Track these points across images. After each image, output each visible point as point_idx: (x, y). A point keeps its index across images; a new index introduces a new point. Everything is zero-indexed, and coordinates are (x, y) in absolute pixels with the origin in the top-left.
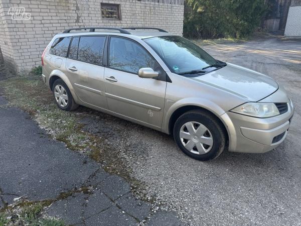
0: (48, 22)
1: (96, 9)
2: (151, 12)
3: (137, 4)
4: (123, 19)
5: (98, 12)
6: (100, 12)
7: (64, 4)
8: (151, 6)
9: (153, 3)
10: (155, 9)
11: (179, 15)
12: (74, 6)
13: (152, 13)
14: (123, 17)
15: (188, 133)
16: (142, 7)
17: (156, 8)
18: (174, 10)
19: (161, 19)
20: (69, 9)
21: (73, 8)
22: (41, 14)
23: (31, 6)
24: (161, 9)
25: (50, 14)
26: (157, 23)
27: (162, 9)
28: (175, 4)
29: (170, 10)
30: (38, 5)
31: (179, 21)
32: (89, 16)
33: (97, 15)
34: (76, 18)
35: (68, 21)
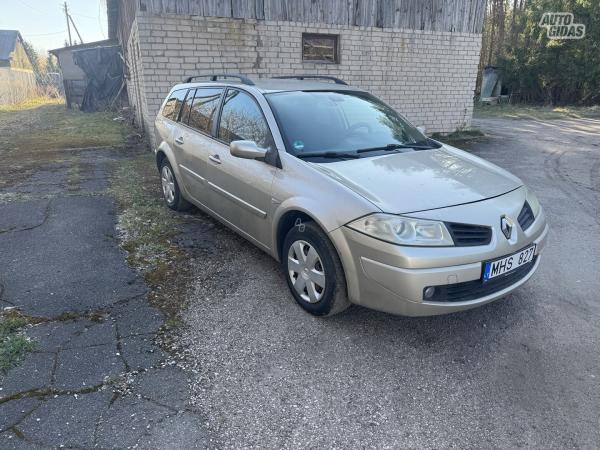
0: (207, 66)
1: (293, 45)
2: (403, 49)
3: (374, 34)
4: (343, 63)
5: (296, 50)
6: (300, 50)
7: (236, 37)
8: (406, 36)
9: (410, 31)
10: (412, 43)
11: (470, 53)
12: (253, 40)
13: (406, 51)
14: (344, 57)
15: (296, 262)
16: (386, 40)
17: (416, 41)
18: (457, 44)
19: (425, 61)
20: (244, 45)
21: (250, 43)
22: (197, 54)
23: (182, 41)
24: (426, 42)
25: (211, 54)
26: (414, 69)
27: (430, 42)
28: (460, 30)
29: (447, 43)
30: (193, 38)
31: (468, 67)
32: (278, 57)
33: (293, 55)
34: (254, 60)
35: (240, 66)
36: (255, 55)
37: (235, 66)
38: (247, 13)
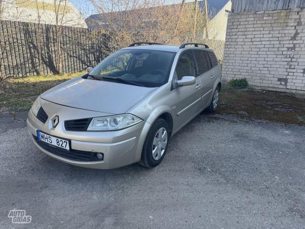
0: (258, 40)
7: (282, 21)
12: (295, 22)
20: (287, 26)
22: (254, 33)
35: (280, 39)
36: (294, 32)
37: (277, 39)
38: (294, 6)
